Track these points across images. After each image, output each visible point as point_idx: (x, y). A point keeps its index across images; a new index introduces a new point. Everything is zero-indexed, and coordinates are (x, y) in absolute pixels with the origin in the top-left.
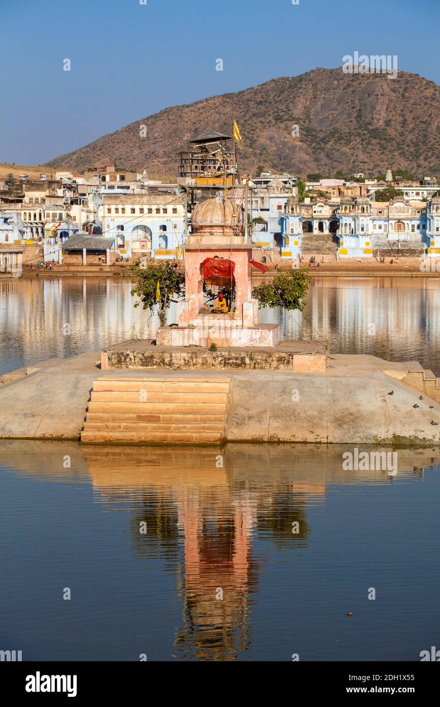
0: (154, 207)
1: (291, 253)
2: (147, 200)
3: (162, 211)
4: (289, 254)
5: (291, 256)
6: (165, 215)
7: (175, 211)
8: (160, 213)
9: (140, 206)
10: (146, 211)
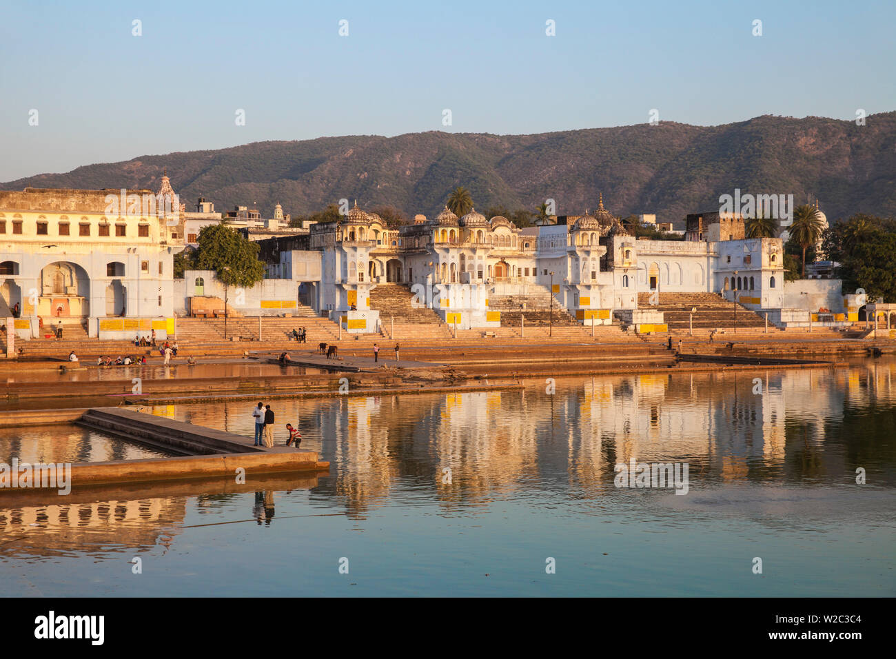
0: (94, 221)
1: (364, 321)
2: (77, 205)
3: (112, 230)
4: (361, 324)
5: (365, 327)
6: (121, 239)
7: (143, 230)
8: (108, 234)
9: (59, 216)
10: (74, 229)
